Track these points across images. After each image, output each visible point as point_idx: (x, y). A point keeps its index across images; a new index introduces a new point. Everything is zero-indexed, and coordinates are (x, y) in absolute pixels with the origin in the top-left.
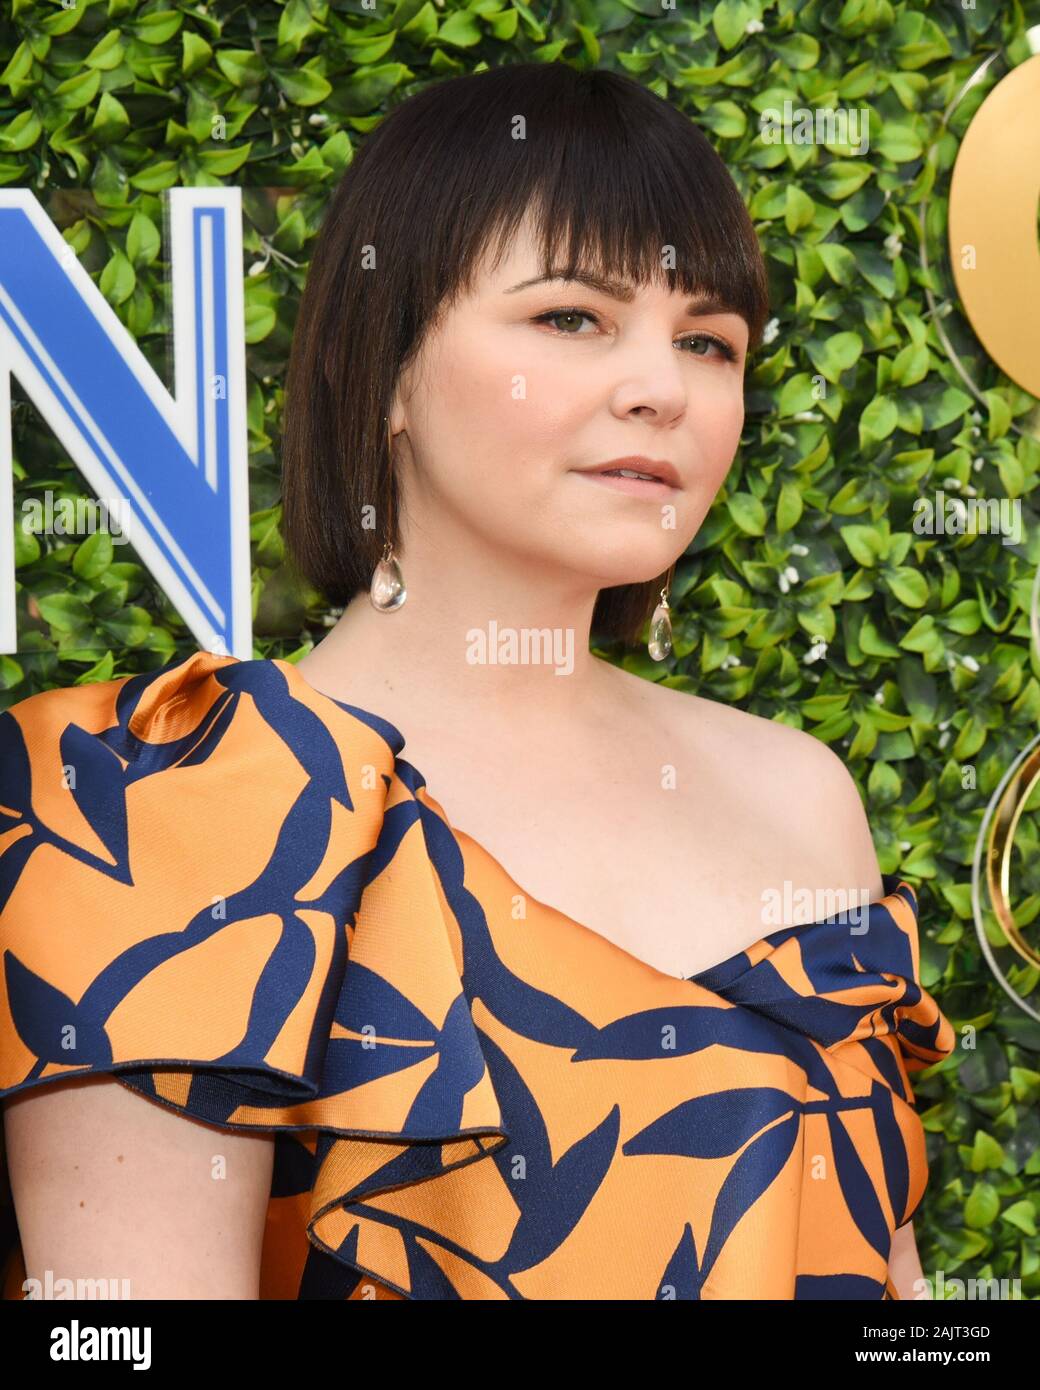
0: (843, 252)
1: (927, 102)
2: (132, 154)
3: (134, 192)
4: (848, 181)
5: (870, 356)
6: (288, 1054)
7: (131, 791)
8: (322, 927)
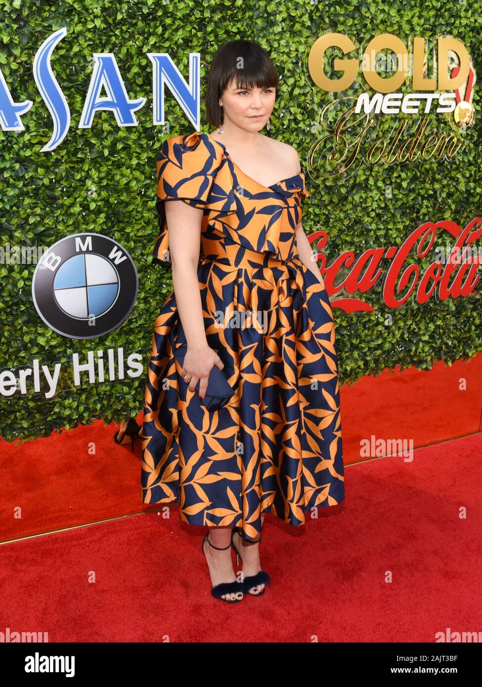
0: (292, 65)
1: (306, 42)
2: (183, 48)
3: (184, 54)
4: (293, 55)
5: (296, 81)
6: (204, 198)
7: (183, 155)
8: (210, 178)
